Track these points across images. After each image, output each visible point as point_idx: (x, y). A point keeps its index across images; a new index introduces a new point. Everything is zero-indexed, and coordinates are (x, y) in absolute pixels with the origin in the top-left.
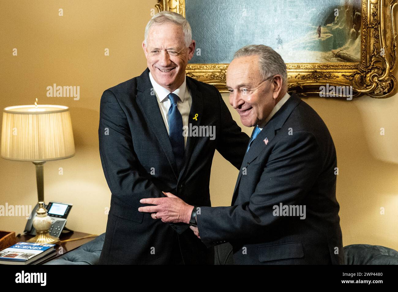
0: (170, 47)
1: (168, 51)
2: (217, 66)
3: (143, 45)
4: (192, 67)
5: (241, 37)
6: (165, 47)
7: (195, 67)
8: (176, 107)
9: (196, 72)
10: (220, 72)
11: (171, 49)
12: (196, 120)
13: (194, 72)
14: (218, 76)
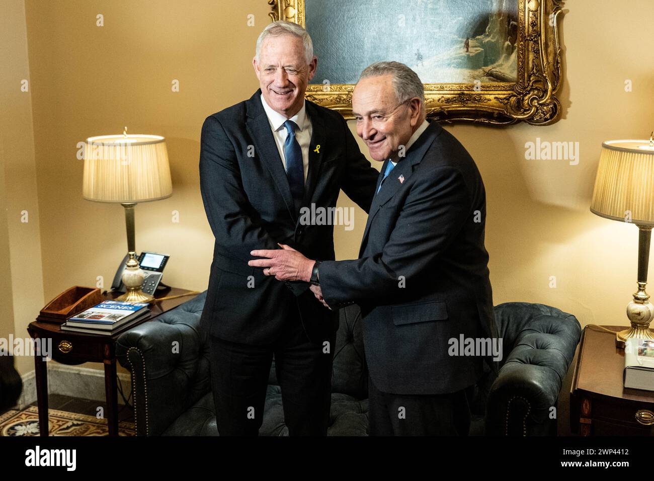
0: (288, 64)
1: (286, 68)
2: (343, 87)
3: (253, 62)
4: (314, 88)
5: (372, 52)
6: (282, 64)
7: (317, 88)
8: (295, 137)
9: (319, 95)
10: (347, 95)
11: (289, 66)
12: (318, 152)
13: (316, 95)
14: (344, 100)
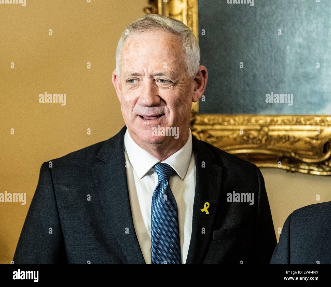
0: (158, 72)
1: (156, 78)
2: (253, 120)
4: (209, 120)
5: (297, 68)
6: (150, 71)
7: (214, 119)
8: (169, 191)
9: (216, 130)
10: (259, 131)
11: (160, 74)
12: (207, 213)
13: (211, 130)
14: (254, 138)
